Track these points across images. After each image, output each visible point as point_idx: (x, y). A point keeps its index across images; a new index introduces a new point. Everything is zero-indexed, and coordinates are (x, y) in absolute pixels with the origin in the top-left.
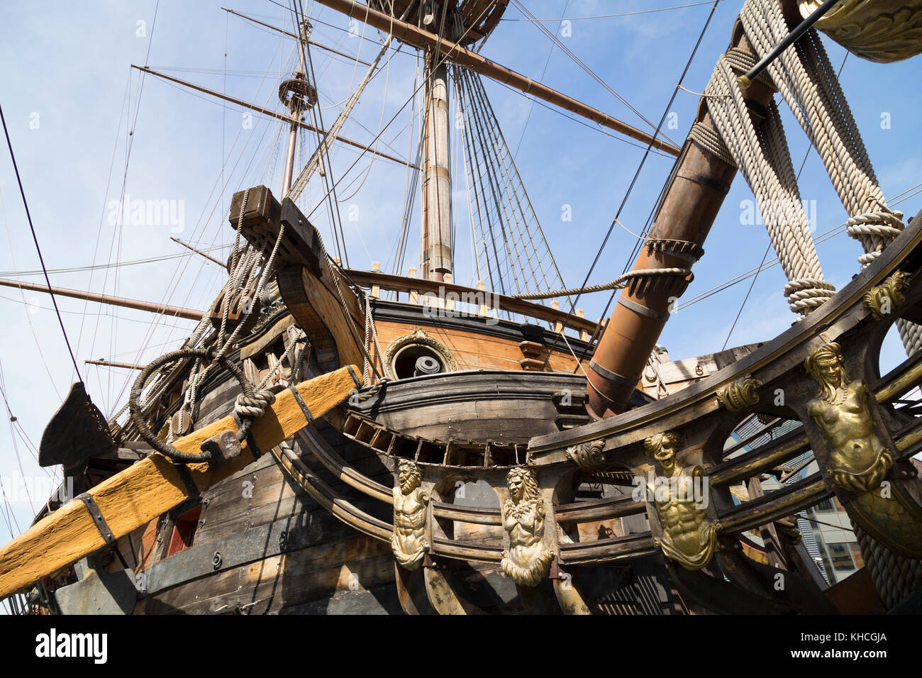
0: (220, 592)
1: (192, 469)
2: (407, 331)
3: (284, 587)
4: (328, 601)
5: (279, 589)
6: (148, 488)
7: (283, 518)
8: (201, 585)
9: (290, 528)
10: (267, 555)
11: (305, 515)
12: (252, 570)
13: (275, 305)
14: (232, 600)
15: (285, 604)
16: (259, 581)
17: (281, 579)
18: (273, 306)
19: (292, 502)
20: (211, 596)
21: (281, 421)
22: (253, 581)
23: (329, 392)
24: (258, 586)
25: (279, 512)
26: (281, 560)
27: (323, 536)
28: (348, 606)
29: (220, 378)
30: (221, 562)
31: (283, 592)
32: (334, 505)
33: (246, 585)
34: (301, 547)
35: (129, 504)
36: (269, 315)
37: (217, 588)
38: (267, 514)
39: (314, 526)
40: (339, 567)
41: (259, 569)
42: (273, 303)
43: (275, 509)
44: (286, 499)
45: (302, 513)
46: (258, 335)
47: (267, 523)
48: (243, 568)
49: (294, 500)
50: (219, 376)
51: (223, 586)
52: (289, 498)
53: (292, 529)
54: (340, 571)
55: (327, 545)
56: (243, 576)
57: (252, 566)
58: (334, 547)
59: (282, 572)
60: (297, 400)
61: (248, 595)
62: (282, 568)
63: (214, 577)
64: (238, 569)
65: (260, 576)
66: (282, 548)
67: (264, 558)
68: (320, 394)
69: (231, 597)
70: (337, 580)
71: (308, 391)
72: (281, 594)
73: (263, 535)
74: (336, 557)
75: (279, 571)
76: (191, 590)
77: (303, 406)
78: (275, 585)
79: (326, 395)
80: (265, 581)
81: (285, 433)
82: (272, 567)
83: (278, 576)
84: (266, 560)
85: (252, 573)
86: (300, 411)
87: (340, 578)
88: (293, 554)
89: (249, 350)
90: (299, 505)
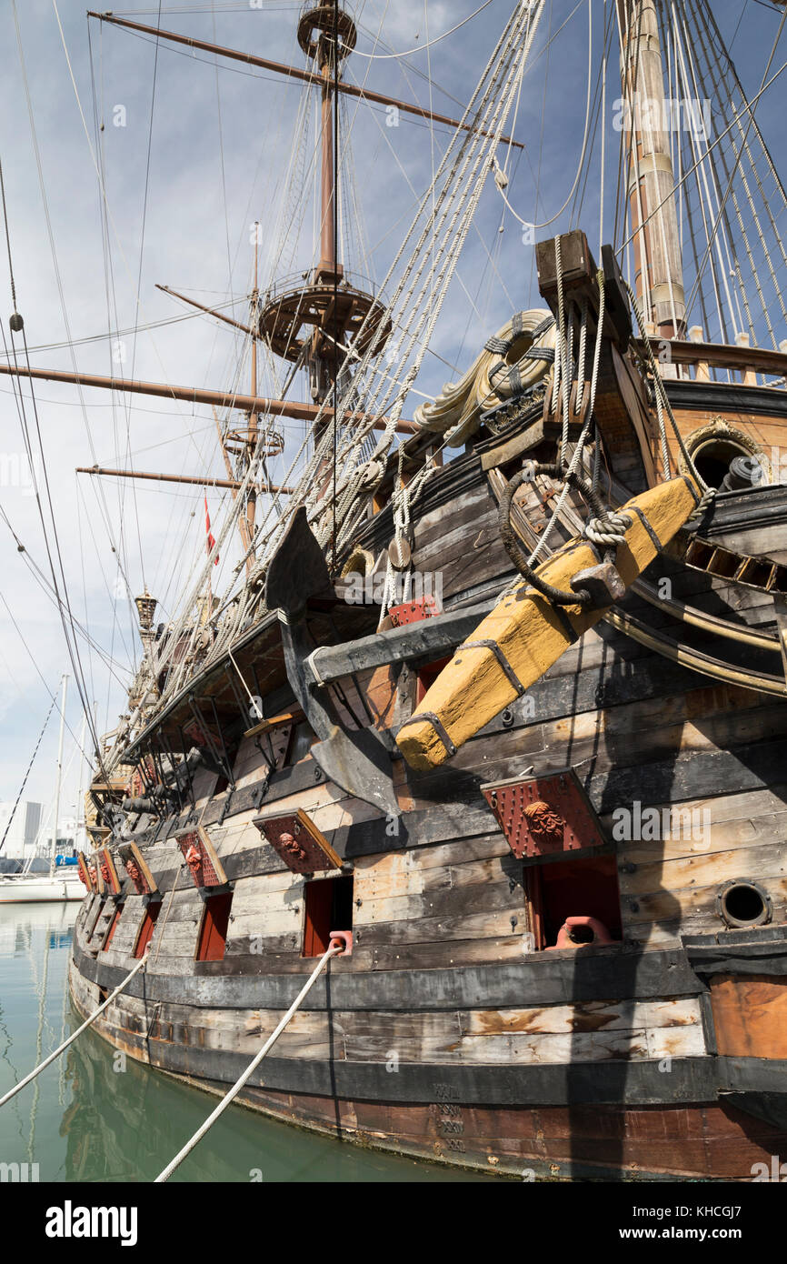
0: (518, 752)
1: (568, 611)
2: (702, 421)
3: (608, 747)
4: (674, 762)
5: (602, 750)
6: (536, 634)
7: (592, 668)
8: (488, 745)
9: (605, 679)
10: (578, 711)
11: (623, 665)
12: (559, 728)
13: (530, 394)
14: (539, 760)
15: (614, 765)
16: (571, 740)
17: (602, 738)
18: (527, 395)
19: (600, 649)
20: (506, 756)
21: (633, 550)
22: (563, 740)
23: (671, 512)
24: (572, 745)
25: (583, 660)
26: (599, 717)
27: (653, 689)
28: (703, 767)
29: (444, 494)
30: (513, 720)
31: (609, 752)
32: (680, 652)
33: (555, 744)
34: (625, 701)
35: (526, 651)
36: (520, 408)
37: (513, 747)
38: (567, 663)
39: (639, 677)
40: (681, 725)
41: (569, 727)
42: (528, 391)
43: (577, 657)
44: (590, 645)
45: (617, 662)
46: (508, 436)
47: (570, 673)
48: (546, 725)
49: (602, 645)
50: (442, 492)
51: (522, 745)
52: (594, 645)
53: (608, 680)
54: (682, 729)
55: (660, 700)
56: (547, 735)
57: (558, 723)
58: (670, 702)
59: (602, 730)
60: (644, 523)
61: (560, 755)
62: (602, 725)
63: (506, 735)
64: (538, 726)
65: (572, 732)
66: (598, 702)
67: (573, 714)
68: (663, 515)
69: (537, 758)
70: (680, 739)
71: (651, 512)
72: (606, 755)
73: (568, 688)
74: (675, 713)
75: (598, 729)
76: (475, 749)
77: (650, 531)
78: (596, 745)
79: (669, 515)
80: (580, 740)
81: (640, 566)
82: (587, 724)
83: (597, 735)
84: (577, 717)
85: (561, 730)
86: (647, 537)
87: (683, 737)
88: (615, 710)
89: (495, 457)
90: (611, 652)
